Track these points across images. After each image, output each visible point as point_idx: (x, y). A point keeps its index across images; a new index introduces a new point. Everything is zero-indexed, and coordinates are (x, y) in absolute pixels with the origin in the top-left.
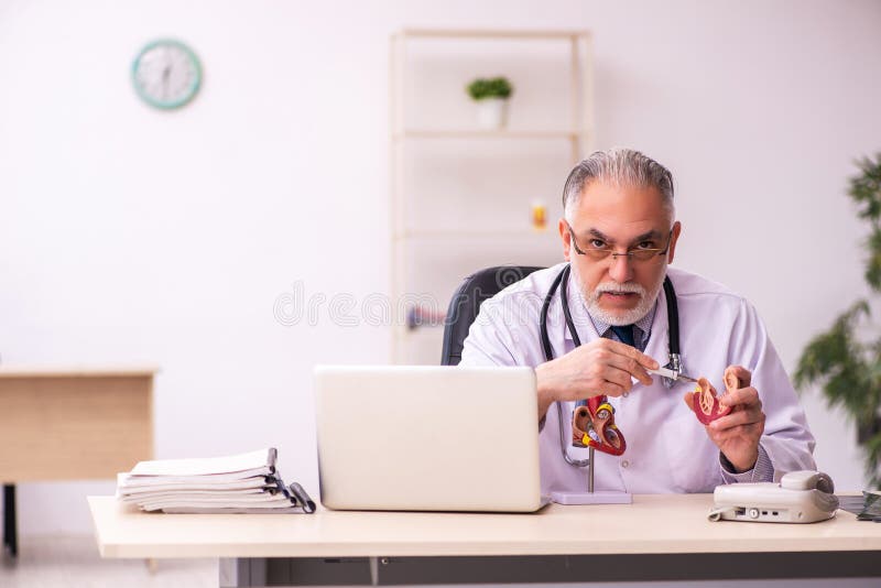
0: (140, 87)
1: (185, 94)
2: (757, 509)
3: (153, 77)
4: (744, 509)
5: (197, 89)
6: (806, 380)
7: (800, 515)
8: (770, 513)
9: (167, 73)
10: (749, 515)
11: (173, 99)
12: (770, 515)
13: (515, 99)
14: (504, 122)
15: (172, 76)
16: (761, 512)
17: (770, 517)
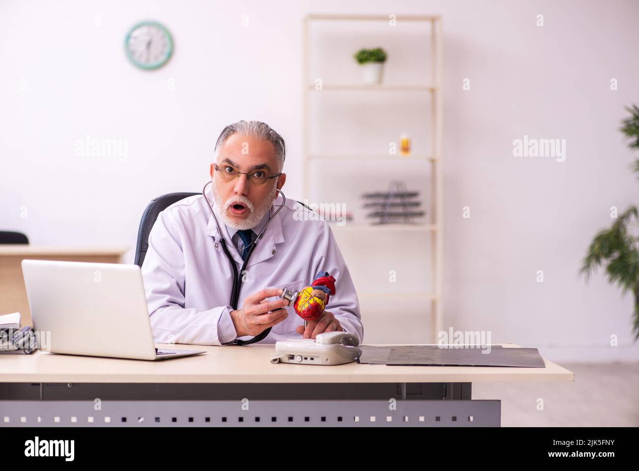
0: (130, 53)
1: (162, 59)
2: (301, 356)
3: (140, 47)
4: (294, 356)
5: (170, 56)
6: (593, 262)
7: (327, 359)
8: (309, 359)
9: (149, 44)
10: (297, 359)
11: (153, 63)
12: (308, 359)
13: (388, 64)
14: (380, 80)
15: (153, 46)
16: (303, 358)
17: (309, 361)
